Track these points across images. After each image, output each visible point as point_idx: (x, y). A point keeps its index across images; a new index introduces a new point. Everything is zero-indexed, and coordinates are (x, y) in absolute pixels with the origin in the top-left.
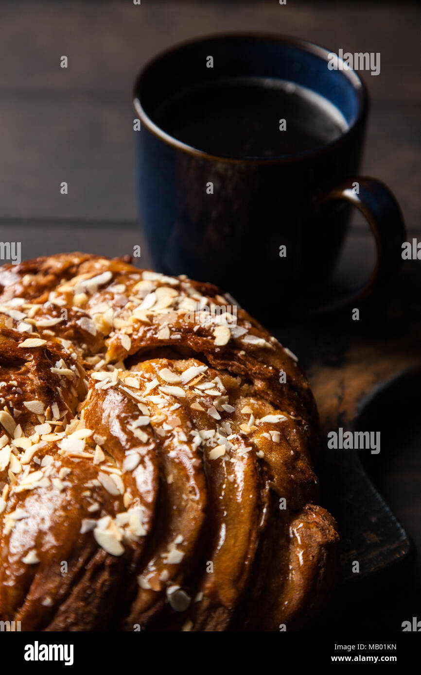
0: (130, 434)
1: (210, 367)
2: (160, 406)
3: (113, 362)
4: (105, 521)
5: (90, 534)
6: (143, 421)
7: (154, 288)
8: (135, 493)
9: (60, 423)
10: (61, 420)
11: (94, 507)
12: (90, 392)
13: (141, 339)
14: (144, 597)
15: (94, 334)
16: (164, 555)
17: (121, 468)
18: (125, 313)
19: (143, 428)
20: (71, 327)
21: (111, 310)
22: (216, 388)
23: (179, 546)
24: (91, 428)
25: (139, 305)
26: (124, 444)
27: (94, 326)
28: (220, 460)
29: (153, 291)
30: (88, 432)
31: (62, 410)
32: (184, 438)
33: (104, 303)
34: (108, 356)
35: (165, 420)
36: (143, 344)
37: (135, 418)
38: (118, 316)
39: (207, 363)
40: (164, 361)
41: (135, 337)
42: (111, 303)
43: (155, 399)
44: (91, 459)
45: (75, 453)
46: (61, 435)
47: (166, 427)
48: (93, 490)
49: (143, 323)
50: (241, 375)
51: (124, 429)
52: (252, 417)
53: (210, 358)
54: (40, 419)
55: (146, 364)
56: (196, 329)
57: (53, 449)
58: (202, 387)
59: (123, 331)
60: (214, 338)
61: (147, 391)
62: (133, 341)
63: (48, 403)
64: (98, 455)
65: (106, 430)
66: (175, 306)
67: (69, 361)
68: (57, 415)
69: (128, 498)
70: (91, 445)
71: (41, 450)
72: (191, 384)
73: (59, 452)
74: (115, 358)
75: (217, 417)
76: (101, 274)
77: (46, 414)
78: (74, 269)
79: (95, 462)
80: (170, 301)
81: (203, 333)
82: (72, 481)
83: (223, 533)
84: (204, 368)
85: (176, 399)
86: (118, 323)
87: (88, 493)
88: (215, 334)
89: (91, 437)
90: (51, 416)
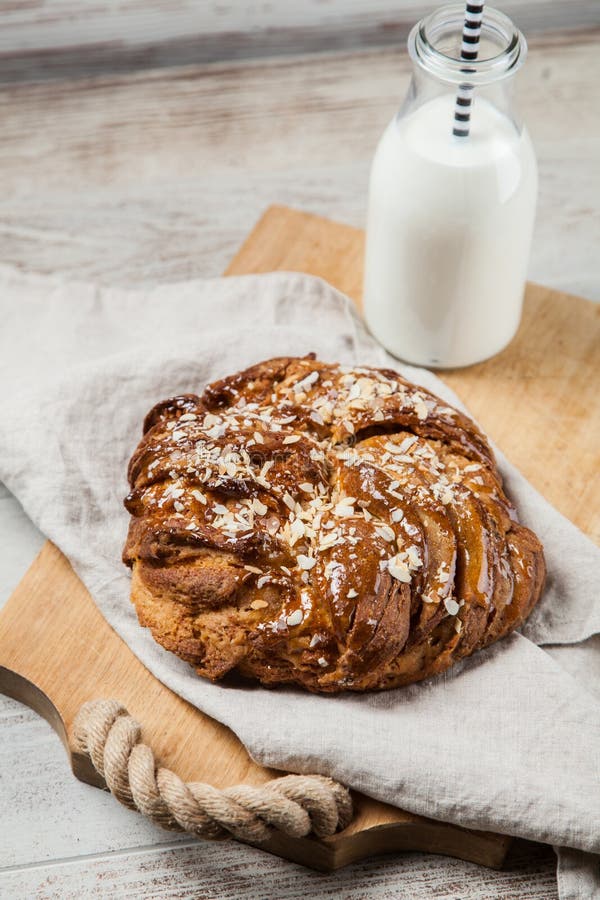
0: (389, 496)
1: (420, 436)
2: (399, 472)
3: (337, 444)
4: (392, 561)
5: (386, 571)
6: (395, 485)
7: (355, 379)
8: (406, 537)
9: (327, 497)
10: (325, 495)
11: (383, 552)
12: (339, 469)
13: (361, 423)
14: (428, 608)
15: (323, 424)
16: (436, 578)
17: (388, 521)
18: (340, 404)
19: (397, 490)
20: (304, 421)
21: (329, 403)
22: (429, 452)
23: (445, 569)
24: (354, 496)
25: (348, 395)
26: (387, 503)
27: (319, 418)
28: (450, 504)
29: (355, 383)
30: (353, 500)
31: (325, 486)
32: (428, 493)
33: (321, 398)
34: (334, 440)
35: (409, 482)
36: (363, 427)
37: (388, 483)
38: (336, 407)
39: (416, 435)
40: (385, 437)
41: (356, 422)
42: (326, 397)
43: (393, 467)
44: (364, 519)
45: (349, 516)
46: (330, 506)
47: (411, 487)
48: (376, 539)
49: (358, 411)
50: (440, 439)
51: (384, 494)
52: (458, 470)
53: (418, 429)
54: (312, 496)
55: (370, 441)
56: (401, 409)
57: (330, 516)
58: (419, 452)
59: (345, 419)
60: (416, 414)
61: (384, 462)
62: (355, 425)
63: (315, 483)
64: (367, 516)
65: (368, 496)
66: (376, 393)
67: (318, 449)
68: (323, 490)
69: (400, 542)
70: (358, 509)
71: (322, 518)
72: (410, 451)
73: (335, 517)
74: (340, 440)
75: (437, 474)
76: (309, 374)
77: (316, 492)
78: (283, 373)
79: (367, 520)
80: (370, 389)
81: (407, 411)
82: (359, 536)
83: (467, 557)
84: (416, 438)
85: (408, 465)
86: (337, 413)
87: (375, 543)
88: (416, 410)
89: (356, 503)
90: (319, 491)
